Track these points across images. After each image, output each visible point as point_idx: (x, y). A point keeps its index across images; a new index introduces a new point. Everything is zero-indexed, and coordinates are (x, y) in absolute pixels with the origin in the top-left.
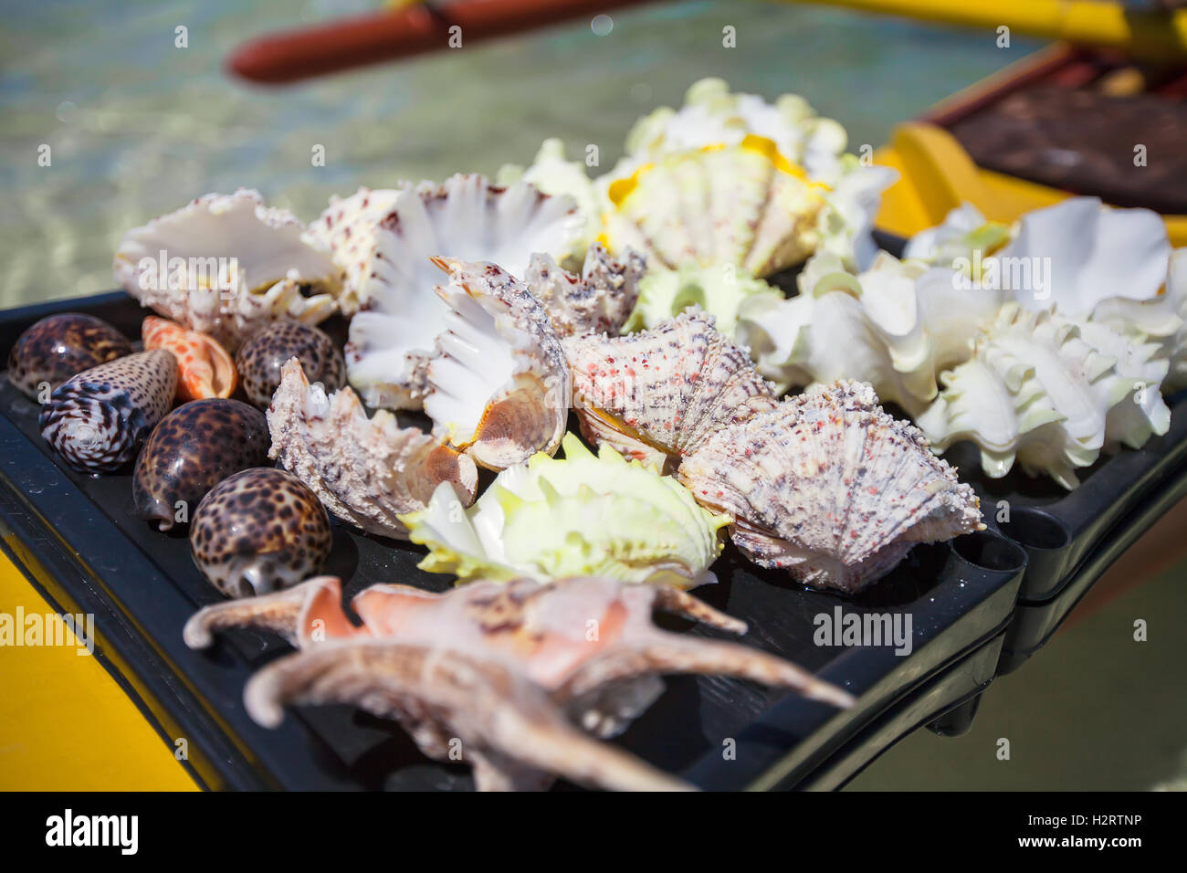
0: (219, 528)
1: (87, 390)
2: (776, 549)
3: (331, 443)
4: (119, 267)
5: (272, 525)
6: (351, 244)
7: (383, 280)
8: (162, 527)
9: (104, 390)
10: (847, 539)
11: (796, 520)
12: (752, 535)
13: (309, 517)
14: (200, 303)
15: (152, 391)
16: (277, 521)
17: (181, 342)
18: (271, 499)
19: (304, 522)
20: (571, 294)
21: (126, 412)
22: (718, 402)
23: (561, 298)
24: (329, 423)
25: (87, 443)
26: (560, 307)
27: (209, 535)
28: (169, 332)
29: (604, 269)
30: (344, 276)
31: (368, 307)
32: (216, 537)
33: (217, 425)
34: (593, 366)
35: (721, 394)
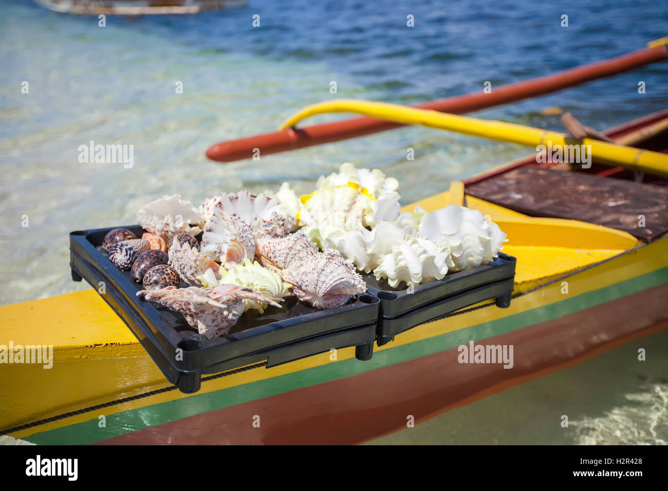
0: (150, 277)
1: (122, 245)
2: (304, 294)
3: (182, 258)
4: (137, 217)
5: (163, 277)
6: (208, 212)
7: (215, 223)
8: (137, 281)
9: (127, 245)
10: (318, 289)
11: (306, 284)
12: (298, 290)
13: (174, 277)
14: (159, 226)
15: (140, 248)
16: (165, 276)
17: (152, 238)
18: (164, 270)
19: (172, 277)
20: (264, 226)
21: (132, 252)
22: (297, 255)
23: (261, 226)
24: (182, 252)
25: (121, 260)
26: (261, 229)
27: (147, 278)
28: (149, 235)
29: (276, 219)
30: (205, 222)
31: (209, 231)
32: (149, 279)
33: (155, 255)
34: (264, 245)
35: (298, 253)
